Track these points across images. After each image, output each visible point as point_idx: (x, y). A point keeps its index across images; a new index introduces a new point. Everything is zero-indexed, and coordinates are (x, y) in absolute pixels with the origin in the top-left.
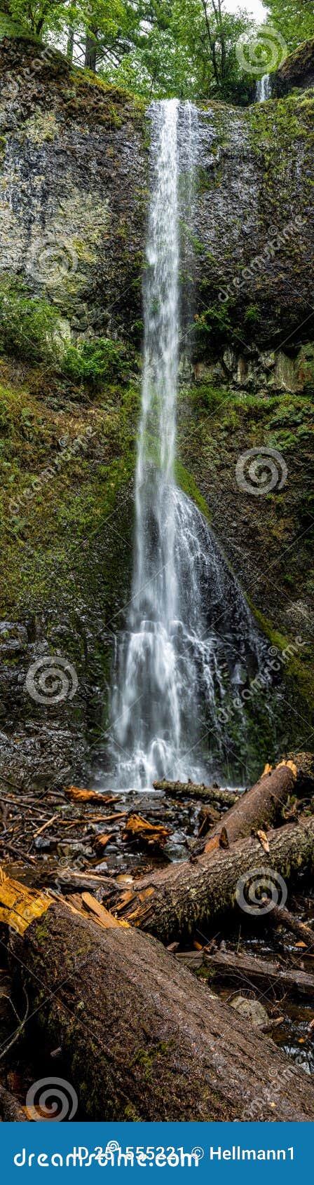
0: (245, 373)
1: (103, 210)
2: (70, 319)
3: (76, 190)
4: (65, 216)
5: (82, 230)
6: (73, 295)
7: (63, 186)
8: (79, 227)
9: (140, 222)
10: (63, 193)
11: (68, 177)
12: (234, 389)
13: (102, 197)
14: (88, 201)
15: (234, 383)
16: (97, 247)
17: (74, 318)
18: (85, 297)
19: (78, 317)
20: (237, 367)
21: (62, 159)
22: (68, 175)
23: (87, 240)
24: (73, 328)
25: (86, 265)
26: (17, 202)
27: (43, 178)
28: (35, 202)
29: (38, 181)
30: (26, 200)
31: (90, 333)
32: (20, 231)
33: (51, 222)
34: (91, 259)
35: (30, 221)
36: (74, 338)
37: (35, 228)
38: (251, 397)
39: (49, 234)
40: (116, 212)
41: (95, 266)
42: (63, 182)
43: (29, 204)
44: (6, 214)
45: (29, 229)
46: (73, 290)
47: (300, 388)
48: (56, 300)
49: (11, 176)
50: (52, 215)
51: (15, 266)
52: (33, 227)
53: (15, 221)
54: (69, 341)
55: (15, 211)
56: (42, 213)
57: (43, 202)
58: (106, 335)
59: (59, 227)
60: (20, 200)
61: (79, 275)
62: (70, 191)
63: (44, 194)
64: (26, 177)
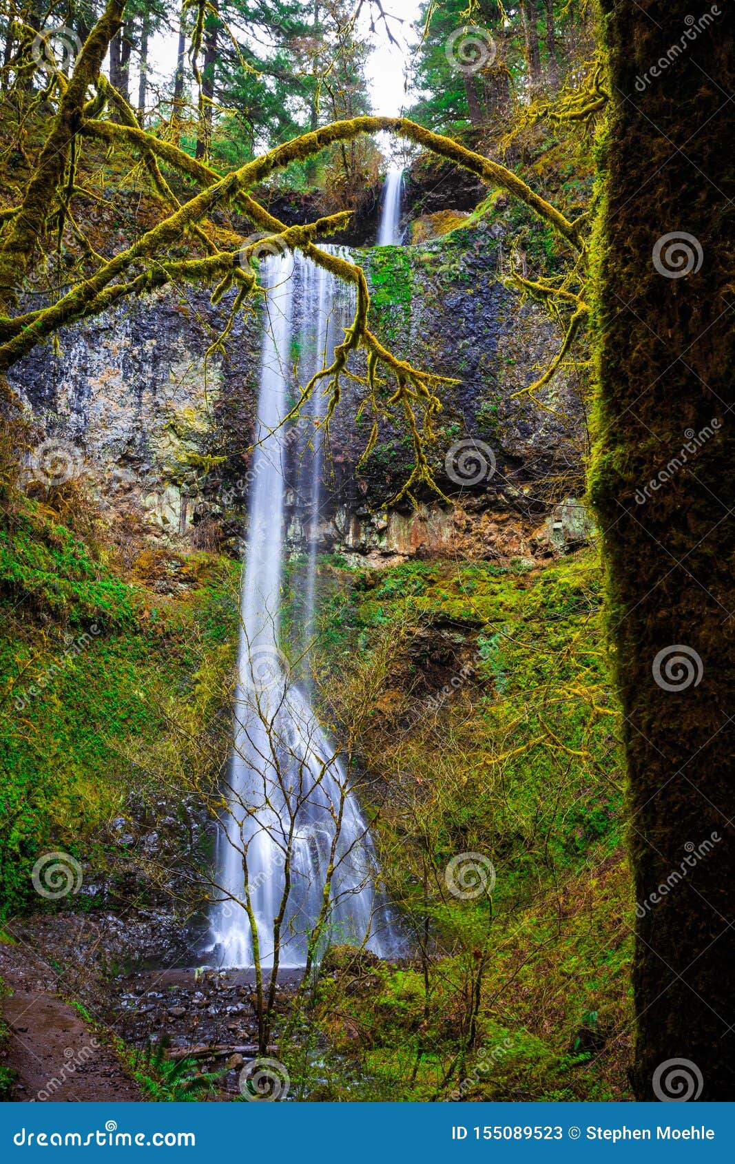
0: (357, 535)
1: (215, 376)
2: (179, 486)
3: (188, 354)
4: (176, 382)
5: (193, 396)
6: (184, 464)
7: (175, 351)
8: (191, 393)
9: (253, 390)
10: (174, 357)
11: (179, 343)
12: (345, 551)
13: (214, 360)
14: (200, 365)
15: (346, 545)
16: (209, 415)
17: (183, 485)
18: (195, 465)
19: (188, 484)
20: (349, 528)
21: (174, 321)
22: (180, 339)
23: (198, 408)
24: (183, 495)
25: (197, 435)
26: (127, 368)
27: (154, 342)
28: (146, 367)
29: (149, 346)
30: (137, 366)
31: (200, 499)
32: (131, 399)
33: (162, 389)
34: (203, 427)
35: (141, 388)
36: (185, 504)
37: (147, 395)
38: (363, 559)
39: (161, 402)
40: (229, 377)
41: (207, 435)
42: (174, 345)
43: (140, 370)
44: (116, 381)
45: (140, 397)
46: (183, 458)
47: (413, 550)
48: (166, 469)
49: (123, 341)
50: (163, 381)
51: (126, 437)
52: (144, 393)
53: (126, 389)
54: (178, 511)
55: (125, 378)
56: (153, 379)
57: (154, 367)
58: (216, 502)
59: (170, 394)
60: (131, 365)
61: (189, 444)
62: (182, 355)
63: (155, 360)
64: (137, 340)
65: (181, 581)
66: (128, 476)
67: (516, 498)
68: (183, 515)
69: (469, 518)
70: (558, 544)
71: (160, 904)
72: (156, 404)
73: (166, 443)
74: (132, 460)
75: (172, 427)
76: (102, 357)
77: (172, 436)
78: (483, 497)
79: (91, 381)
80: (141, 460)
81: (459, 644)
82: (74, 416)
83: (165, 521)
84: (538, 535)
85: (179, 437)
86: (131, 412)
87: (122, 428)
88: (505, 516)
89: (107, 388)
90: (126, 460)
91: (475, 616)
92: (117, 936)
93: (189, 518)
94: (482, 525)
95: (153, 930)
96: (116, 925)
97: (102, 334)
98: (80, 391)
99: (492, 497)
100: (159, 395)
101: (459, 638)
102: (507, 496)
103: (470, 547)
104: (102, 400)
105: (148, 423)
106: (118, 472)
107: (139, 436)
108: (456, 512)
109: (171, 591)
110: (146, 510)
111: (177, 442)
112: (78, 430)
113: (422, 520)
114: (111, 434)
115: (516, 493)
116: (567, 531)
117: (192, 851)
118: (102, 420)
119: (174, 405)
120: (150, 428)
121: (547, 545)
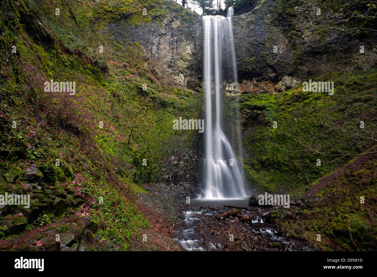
0: (228, 87)
1: (192, 45)
2: (183, 74)
3: (185, 40)
4: (182, 47)
5: (187, 51)
6: (184, 68)
9: (202, 48)
10: (181, 41)
11: (183, 38)
12: (226, 92)
13: (192, 42)
14: (188, 43)
15: (226, 90)
16: (191, 55)
18: (187, 68)
19: (186, 73)
21: (182, 32)
24: (184, 76)
25: (188, 60)
26: (170, 44)
27: (176, 37)
28: (175, 44)
29: (175, 38)
30: (172, 43)
31: (189, 77)
32: (171, 51)
33: (179, 49)
34: (189, 58)
35: (173, 49)
36: (185, 79)
37: (175, 50)
38: (230, 94)
39: (178, 52)
40: (196, 46)
41: (190, 60)
42: (182, 38)
43: (173, 44)
44: (167, 47)
45: (173, 51)
46: (185, 66)
47: (243, 91)
48: (180, 69)
49: (168, 37)
50: (179, 47)
51: (170, 60)
52: (174, 50)
53: (170, 49)
54: (183, 80)
55: (169, 46)
56: (176, 46)
57: (177, 44)
58: (193, 78)
59: (181, 50)
60: (171, 43)
61: (186, 63)
62: (184, 41)
63: (177, 42)
64: (172, 37)
65: (185, 96)
66: (170, 70)
67: (271, 77)
68: (185, 81)
69: (258, 83)
70: (283, 88)
71: (186, 181)
72: (177, 53)
73: (180, 62)
74: (171, 66)
75: (182, 58)
76: (163, 41)
77: (182, 61)
78: (262, 77)
79: (161, 46)
80: (174, 67)
81: (259, 114)
82: (157, 55)
83: (180, 82)
84: (277, 86)
85: (183, 61)
86: (171, 54)
87: (168, 59)
88: (268, 82)
89: (165, 48)
90: (170, 67)
91: (264, 106)
92: (175, 190)
93: (186, 82)
94: (261, 85)
95: (184, 188)
96: (174, 187)
97: (163, 35)
98: (158, 49)
99: (264, 77)
100: (178, 50)
101: (259, 112)
102: (269, 76)
103: (258, 90)
104: (164, 51)
105: (175, 57)
106: (168, 70)
107: (173, 60)
108: (254, 81)
109: (183, 98)
110: (175, 79)
111: (183, 62)
112: (158, 58)
113: (245, 84)
114: (166, 60)
115: (271, 75)
116: (286, 84)
117: (193, 167)
118: (164, 56)
119: (182, 53)
120: (176, 58)
121: (280, 89)
